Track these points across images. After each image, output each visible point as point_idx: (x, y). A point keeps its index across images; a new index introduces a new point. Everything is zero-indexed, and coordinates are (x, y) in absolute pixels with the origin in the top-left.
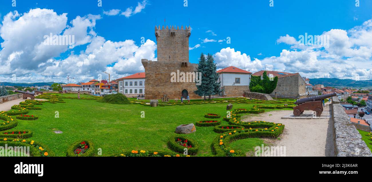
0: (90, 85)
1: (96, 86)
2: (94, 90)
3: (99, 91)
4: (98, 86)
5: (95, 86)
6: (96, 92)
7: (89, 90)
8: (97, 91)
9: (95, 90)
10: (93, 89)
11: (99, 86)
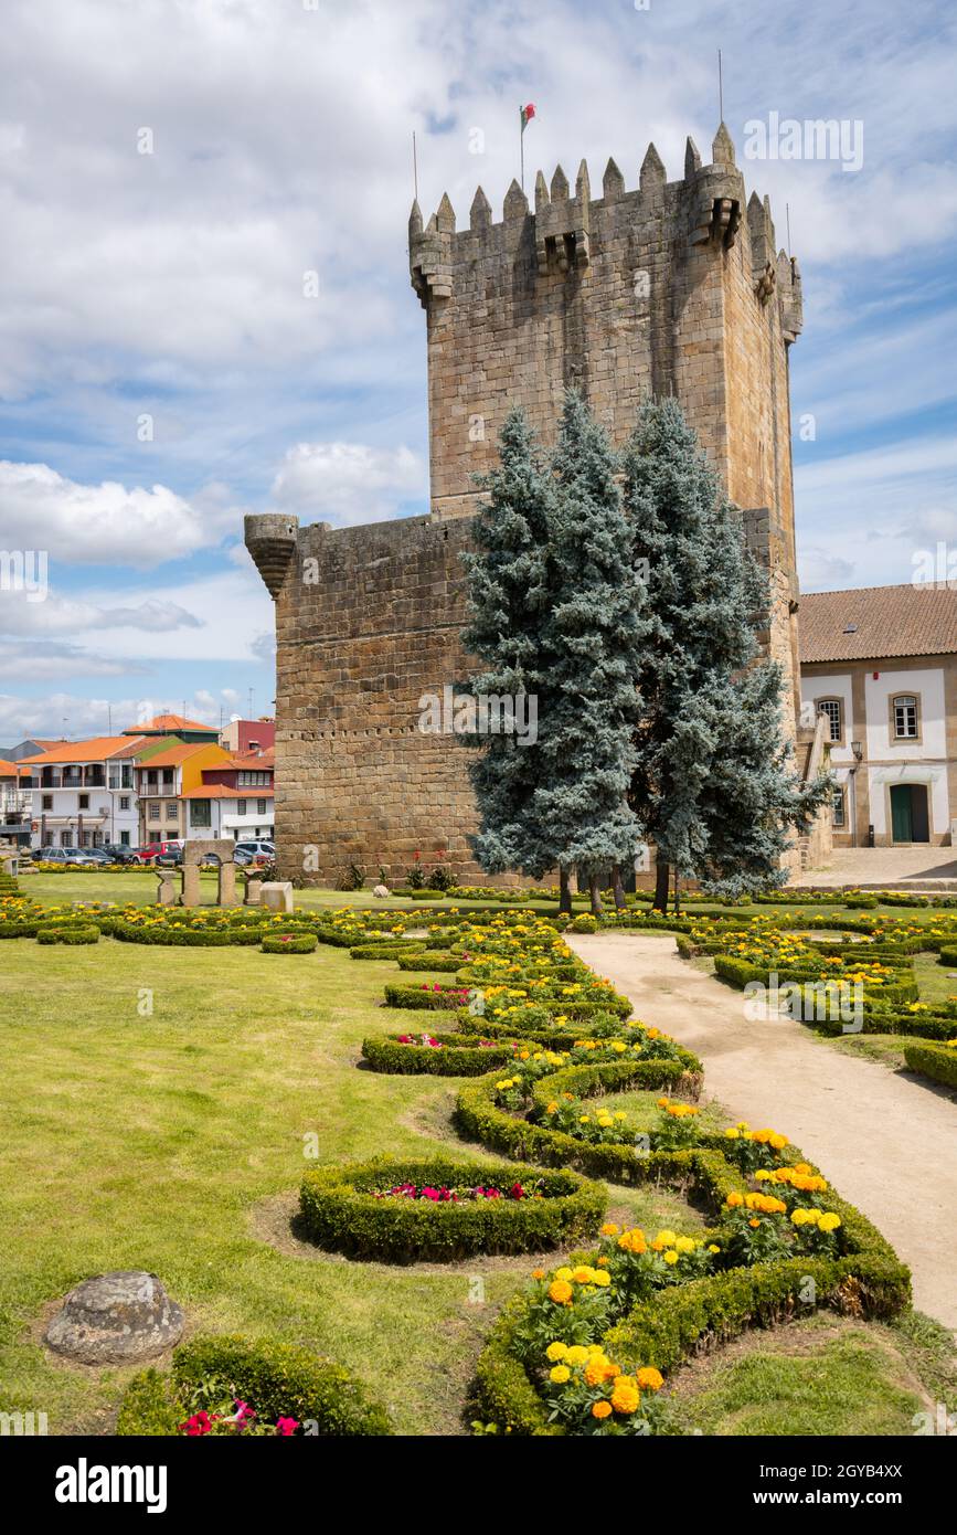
0: (97, 769)
1: (152, 773)
2: (134, 811)
3: (172, 815)
4: (169, 774)
5: (139, 770)
6: (152, 826)
7: (91, 817)
8: (155, 816)
9: (142, 811)
10: (125, 803)
11: (179, 778)
